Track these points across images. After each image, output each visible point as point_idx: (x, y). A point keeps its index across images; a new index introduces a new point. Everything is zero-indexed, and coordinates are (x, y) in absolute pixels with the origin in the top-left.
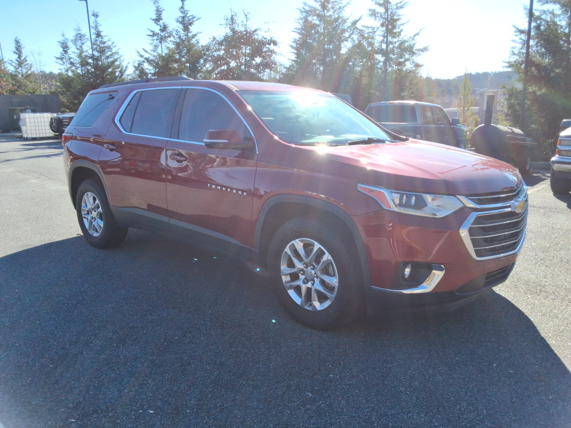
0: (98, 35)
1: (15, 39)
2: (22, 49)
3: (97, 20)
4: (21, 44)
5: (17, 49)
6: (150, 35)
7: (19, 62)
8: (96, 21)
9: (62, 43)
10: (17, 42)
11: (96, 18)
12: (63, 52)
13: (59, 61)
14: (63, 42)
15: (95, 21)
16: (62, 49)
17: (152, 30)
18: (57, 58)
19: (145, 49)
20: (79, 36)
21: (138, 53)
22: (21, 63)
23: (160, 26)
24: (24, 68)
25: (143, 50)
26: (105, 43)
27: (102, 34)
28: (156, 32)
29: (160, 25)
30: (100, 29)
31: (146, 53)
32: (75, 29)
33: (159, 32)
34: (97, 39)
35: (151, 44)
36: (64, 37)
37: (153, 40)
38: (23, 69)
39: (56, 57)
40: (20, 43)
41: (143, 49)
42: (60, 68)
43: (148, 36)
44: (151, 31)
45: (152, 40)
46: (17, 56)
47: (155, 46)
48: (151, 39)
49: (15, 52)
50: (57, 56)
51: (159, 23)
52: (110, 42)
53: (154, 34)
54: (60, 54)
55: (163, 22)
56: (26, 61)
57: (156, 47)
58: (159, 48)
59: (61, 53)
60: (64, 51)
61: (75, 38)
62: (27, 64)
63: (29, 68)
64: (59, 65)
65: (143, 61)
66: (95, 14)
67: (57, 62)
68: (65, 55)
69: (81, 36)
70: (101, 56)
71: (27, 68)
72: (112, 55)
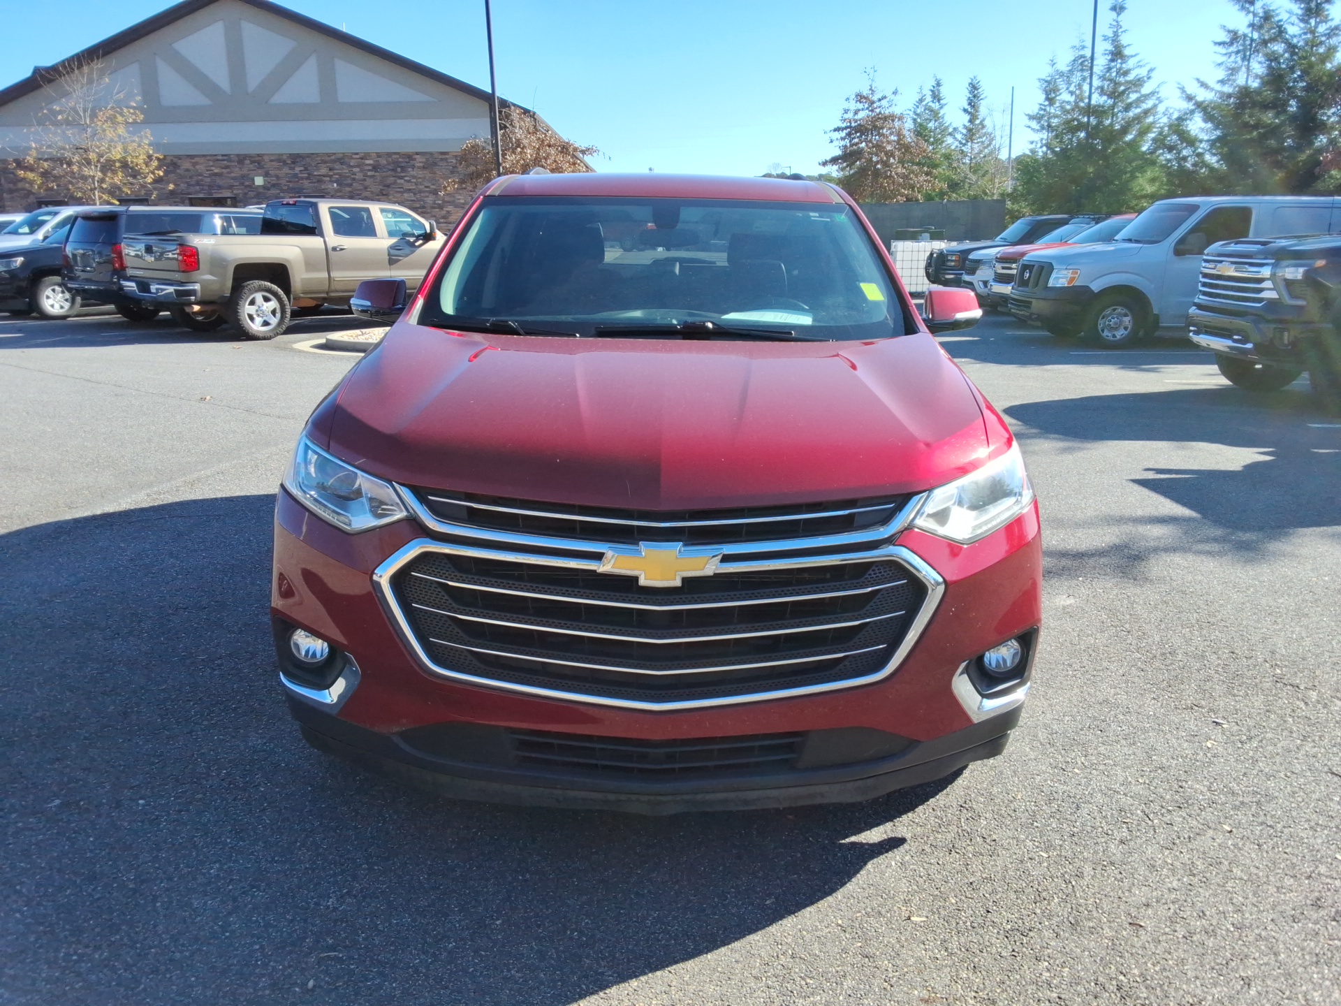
0: (1117, 54)
1: (970, 81)
2: (981, 101)
3: (1119, 19)
4: (979, 90)
5: (970, 104)
6: (1220, 44)
7: (970, 130)
8: (1117, 22)
9: (1046, 81)
10: (974, 87)
11: (1119, 14)
12: (1047, 103)
13: (1034, 124)
14: (1049, 79)
15: (1115, 23)
16: (1044, 96)
17: (1231, 28)
18: (1031, 117)
19: (1202, 79)
20: (1080, 61)
21: (1183, 90)
22: (971, 134)
23: (1255, 15)
24: (978, 143)
25: (1196, 82)
26: (1126, 73)
27: (1127, 52)
28: (1240, 33)
29: (1253, 12)
30: (1124, 40)
31: (1202, 89)
32: (1074, 47)
33: (1248, 31)
34: (1113, 64)
35: (1219, 65)
36: (1055, 66)
37: (1229, 55)
38: (976, 146)
39: (1028, 115)
40: (977, 89)
41: (1198, 80)
42: (1032, 140)
43: (1217, 46)
44: (1229, 31)
45: (1226, 54)
46: (967, 117)
47: (1230, 69)
48: (1224, 51)
49: (965, 110)
50: (1031, 113)
51: (1252, 9)
52: (1143, 68)
53: (1235, 37)
54: (1038, 107)
55: (1264, 5)
56: (984, 127)
57: (1234, 71)
58: (1240, 73)
59: (1041, 104)
60: (1047, 99)
61: (1070, 68)
62: (985, 134)
63: (987, 143)
64: (1032, 132)
65: (1192, 112)
66: (1118, 6)
67: (1029, 127)
68: (1048, 109)
69: (1084, 61)
70: (1113, 107)
71: (982, 142)
72: (1138, 102)
